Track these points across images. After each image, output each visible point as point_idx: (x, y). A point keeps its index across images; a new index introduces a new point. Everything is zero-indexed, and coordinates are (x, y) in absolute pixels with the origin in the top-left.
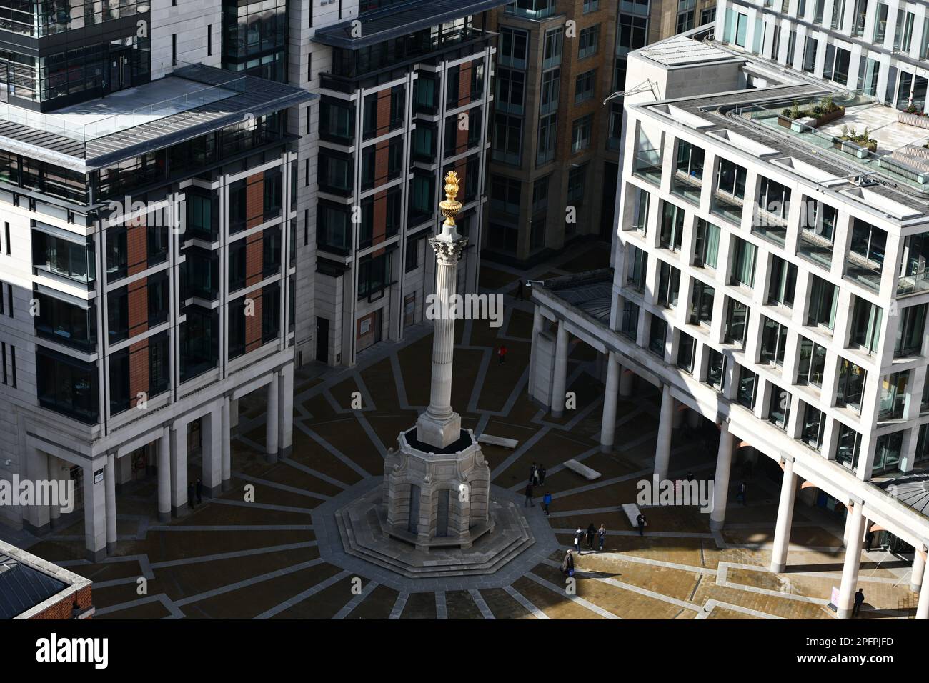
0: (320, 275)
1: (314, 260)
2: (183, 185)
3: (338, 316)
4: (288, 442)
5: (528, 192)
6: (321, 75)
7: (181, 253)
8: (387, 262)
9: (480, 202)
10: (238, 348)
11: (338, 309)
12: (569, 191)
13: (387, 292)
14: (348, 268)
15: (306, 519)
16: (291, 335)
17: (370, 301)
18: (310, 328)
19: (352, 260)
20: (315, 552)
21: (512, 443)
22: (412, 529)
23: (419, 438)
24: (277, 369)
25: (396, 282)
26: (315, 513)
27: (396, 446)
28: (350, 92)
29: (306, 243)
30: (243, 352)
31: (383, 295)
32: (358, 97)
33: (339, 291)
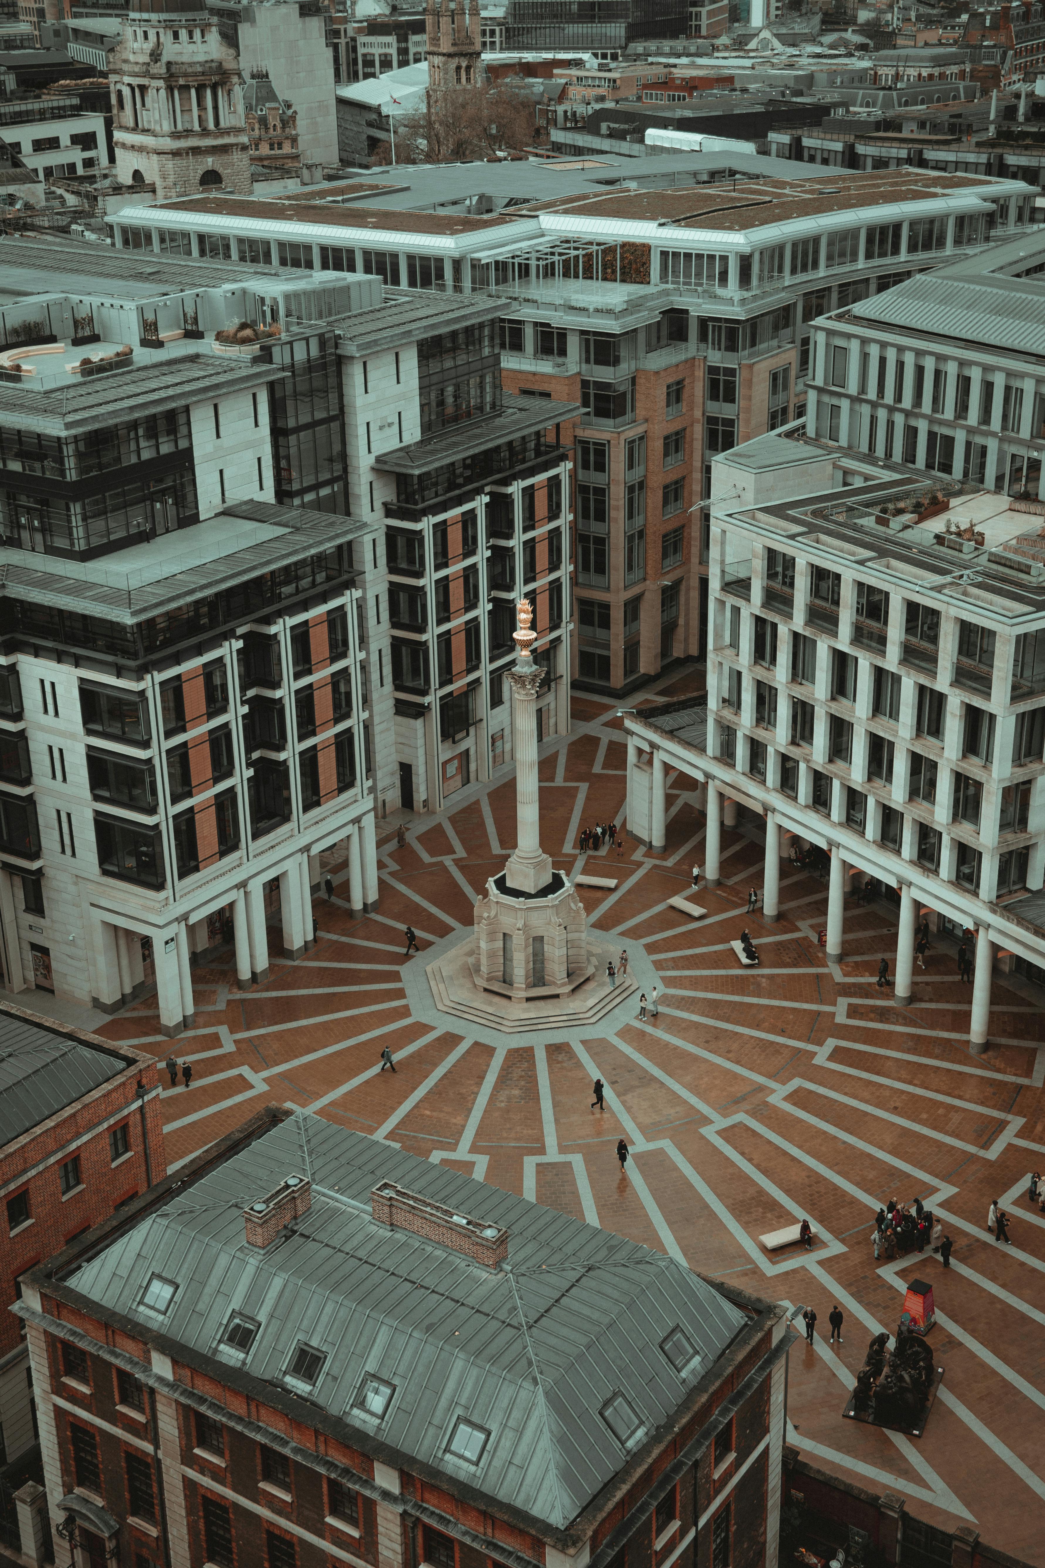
0: (399, 719)
1: (391, 703)
2: (240, 631)
3: (421, 759)
4: (373, 896)
5: (617, 615)
6: (385, 504)
7: (243, 703)
8: (470, 700)
9: (567, 629)
10: (312, 801)
11: (421, 752)
12: (663, 611)
13: (472, 730)
14: (428, 708)
15: (395, 977)
16: (370, 783)
17: (454, 742)
18: (392, 774)
19: (432, 699)
20: (405, 1012)
21: (612, 883)
22: (507, 980)
23: (509, 884)
24: (357, 820)
25: (481, 720)
26: (404, 970)
27: (485, 893)
28: (417, 520)
29: (382, 685)
30: (318, 804)
31: (468, 735)
32: (426, 525)
33: (420, 733)
